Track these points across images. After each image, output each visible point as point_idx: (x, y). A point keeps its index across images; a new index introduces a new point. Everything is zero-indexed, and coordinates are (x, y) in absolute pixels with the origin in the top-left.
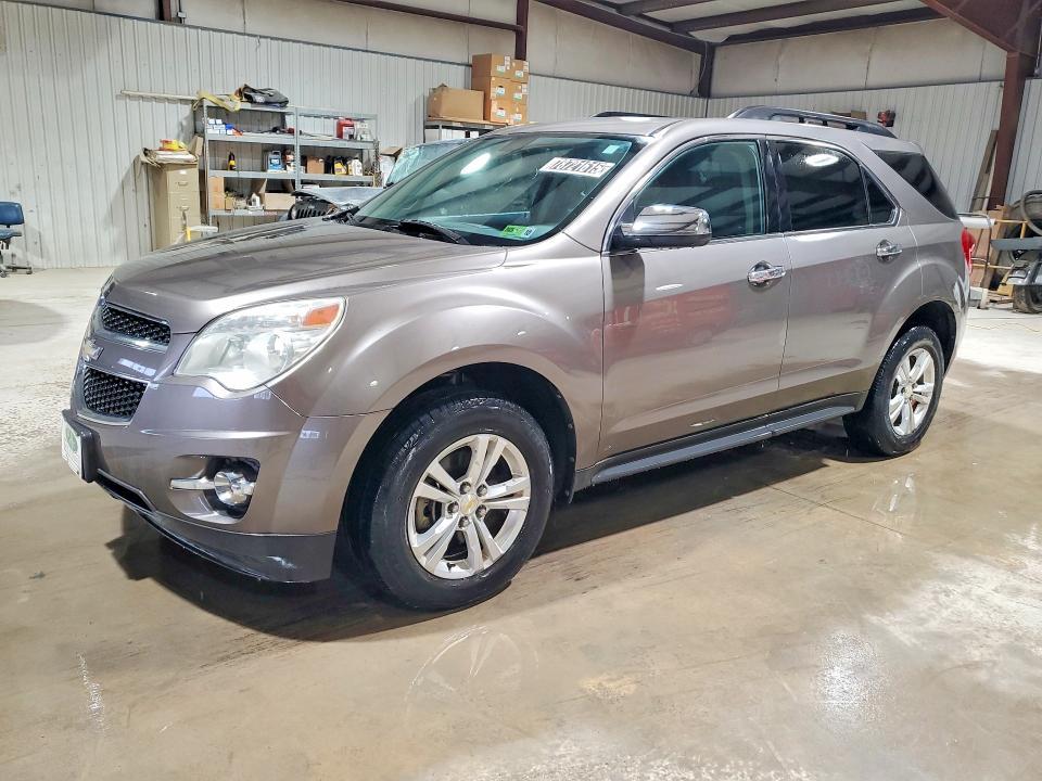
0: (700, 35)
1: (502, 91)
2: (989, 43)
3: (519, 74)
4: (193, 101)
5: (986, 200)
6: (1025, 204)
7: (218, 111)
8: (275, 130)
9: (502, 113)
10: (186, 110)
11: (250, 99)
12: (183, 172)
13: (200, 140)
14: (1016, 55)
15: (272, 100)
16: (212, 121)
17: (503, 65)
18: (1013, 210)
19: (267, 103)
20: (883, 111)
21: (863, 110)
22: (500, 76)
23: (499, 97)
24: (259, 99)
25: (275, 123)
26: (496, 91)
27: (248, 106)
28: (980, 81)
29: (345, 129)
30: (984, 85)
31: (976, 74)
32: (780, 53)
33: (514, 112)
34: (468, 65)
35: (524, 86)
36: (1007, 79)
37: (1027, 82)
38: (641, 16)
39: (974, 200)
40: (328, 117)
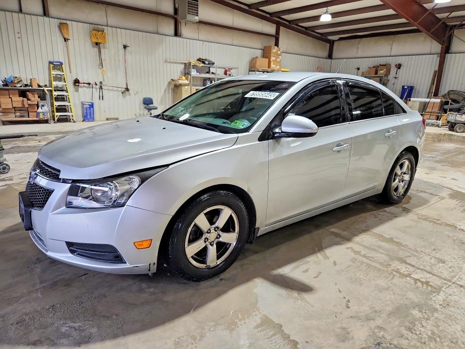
0: (331, 38)
1: (274, 58)
2: (433, 40)
3: (279, 52)
4: (185, 63)
5: (433, 93)
6: (448, 95)
7: (194, 67)
8: (207, 73)
9: (274, 66)
10: (183, 66)
11: (204, 63)
12: (186, 87)
13: (189, 76)
14: (444, 46)
15: (210, 63)
16: (193, 70)
17: (275, 50)
18: (444, 96)
19: (209, 64)
20: (397, 63)
21: (390, 63)
22: (274, 53)
23: (273, 61)
24: (207, 62)
25: (207, 70)
26: (273, 58)
27: (203, 65)
28: (430, 54)
29: (228, 72)
30: (432, 56)
31: (429, 52)
32: (359, 44)
33: (277, 65)
34: (262, 49)
35: (280, 56)
36: (441, 54)
37: (447, 55)
38: (313, 31)
39: (429, 93)
40: (222, 68)
